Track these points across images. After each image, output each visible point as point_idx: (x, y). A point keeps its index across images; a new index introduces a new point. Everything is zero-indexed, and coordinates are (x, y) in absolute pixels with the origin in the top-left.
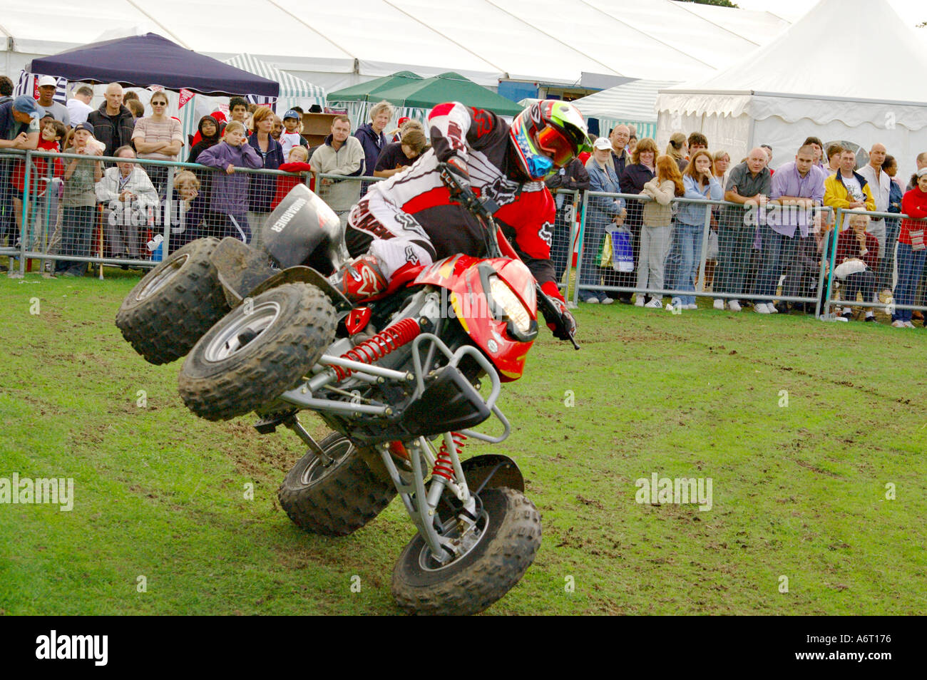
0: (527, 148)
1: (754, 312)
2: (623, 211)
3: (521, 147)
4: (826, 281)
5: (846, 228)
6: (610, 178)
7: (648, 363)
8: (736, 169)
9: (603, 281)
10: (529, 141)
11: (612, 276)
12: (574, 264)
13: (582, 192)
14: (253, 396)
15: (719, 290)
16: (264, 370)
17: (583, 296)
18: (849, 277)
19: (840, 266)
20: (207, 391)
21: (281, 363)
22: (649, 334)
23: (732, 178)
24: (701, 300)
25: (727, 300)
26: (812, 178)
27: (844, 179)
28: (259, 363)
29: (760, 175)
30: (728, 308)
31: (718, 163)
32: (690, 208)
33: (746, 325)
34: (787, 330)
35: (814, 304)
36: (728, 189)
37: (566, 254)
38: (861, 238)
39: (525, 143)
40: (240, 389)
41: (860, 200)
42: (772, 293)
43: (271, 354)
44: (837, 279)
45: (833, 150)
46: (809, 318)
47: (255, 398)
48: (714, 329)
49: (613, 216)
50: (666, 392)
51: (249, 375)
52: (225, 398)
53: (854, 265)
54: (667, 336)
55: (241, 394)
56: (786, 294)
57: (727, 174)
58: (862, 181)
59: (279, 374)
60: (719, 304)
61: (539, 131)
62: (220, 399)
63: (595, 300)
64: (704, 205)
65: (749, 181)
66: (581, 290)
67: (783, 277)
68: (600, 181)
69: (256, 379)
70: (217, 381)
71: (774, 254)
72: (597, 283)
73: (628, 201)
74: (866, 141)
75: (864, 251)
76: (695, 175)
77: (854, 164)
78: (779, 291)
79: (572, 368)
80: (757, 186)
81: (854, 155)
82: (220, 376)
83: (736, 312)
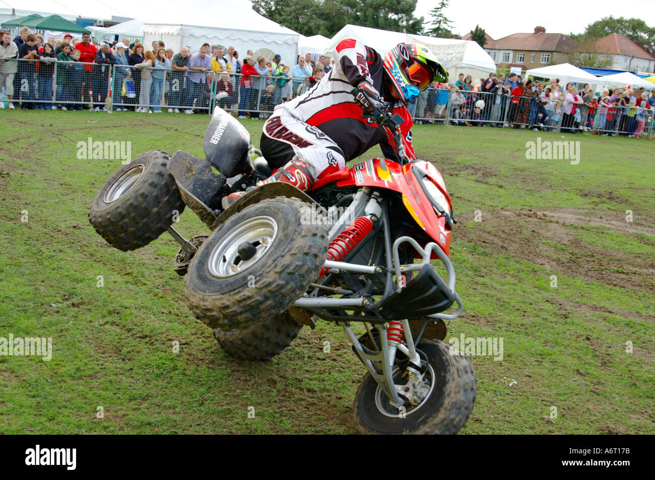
0: (401, 79)
1: (185, 114)
2: (130, 73)
3: (396, 78)
4: (212, 101)
5: (220, 80)
6: (124, 59)
7: (142, 135)
8: (176, 56)
9: (122, 101)
10: (401, 74)
11: (126, 100)
12: (110, 96)
13: (112, 66)
14: (274, 307)
15: (170, 105)
16: (283, 282)
17: (115, 108)
18: (221, 99)
19: (218, 95)
20: (227, 307)
21: (297, 273)
22: (142, 123)
23: (174, 59)
24: (163, 109)
25: (174, 109)
26: (206, 59)
27: (219, 60)
28: (277, 276)
29: (185, 58)
30: (174, 112)
31: (169, 53)
32: (158, 72)
33: (181, 119)
34: (197, 120)
35: (208, 110)
36: (173, 64)
37: (107, 91)
38: (226, 84)
39: (398, 75)
40: (261, 303)
41: (225, 69)
42: (192, 106)
43: (287, 267)
44: (217, 100)
45: (214, 47)
46: (206, 115)
47: (275, 309)
48: (169, 120)
49: (126, 75)
50: (150, 146)
51: (269, 288)
52: (246, 312)
53: (223, 94)
54: (149, 124)
55: (262, 307)
56: (197, 106)
57: (172, 58)
58: (226, 61)
59: (296, 284)
60: (170, 110)
61: (409, 67)
62: (241, 313)
63: (120, 109)
64: (163, 70)
65: (181, 61)
66: (114, 106)
67: (196, 99)
68: (119, 61)
69: (277, 291)
70: (237, 297)
71: (192, 90)
72: (120, 103)
73: (131, 68)
74: (227, 45)
75: (227, 89)
76: (159, 58)
77: (222, 54)
78: (194, 105)
79: (110, 137)
80: (184, 63)
81: (223, 50)
82: (239, 292)
83: (177, 114)
